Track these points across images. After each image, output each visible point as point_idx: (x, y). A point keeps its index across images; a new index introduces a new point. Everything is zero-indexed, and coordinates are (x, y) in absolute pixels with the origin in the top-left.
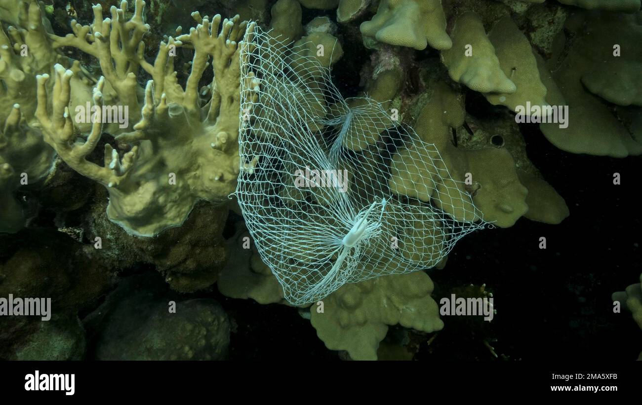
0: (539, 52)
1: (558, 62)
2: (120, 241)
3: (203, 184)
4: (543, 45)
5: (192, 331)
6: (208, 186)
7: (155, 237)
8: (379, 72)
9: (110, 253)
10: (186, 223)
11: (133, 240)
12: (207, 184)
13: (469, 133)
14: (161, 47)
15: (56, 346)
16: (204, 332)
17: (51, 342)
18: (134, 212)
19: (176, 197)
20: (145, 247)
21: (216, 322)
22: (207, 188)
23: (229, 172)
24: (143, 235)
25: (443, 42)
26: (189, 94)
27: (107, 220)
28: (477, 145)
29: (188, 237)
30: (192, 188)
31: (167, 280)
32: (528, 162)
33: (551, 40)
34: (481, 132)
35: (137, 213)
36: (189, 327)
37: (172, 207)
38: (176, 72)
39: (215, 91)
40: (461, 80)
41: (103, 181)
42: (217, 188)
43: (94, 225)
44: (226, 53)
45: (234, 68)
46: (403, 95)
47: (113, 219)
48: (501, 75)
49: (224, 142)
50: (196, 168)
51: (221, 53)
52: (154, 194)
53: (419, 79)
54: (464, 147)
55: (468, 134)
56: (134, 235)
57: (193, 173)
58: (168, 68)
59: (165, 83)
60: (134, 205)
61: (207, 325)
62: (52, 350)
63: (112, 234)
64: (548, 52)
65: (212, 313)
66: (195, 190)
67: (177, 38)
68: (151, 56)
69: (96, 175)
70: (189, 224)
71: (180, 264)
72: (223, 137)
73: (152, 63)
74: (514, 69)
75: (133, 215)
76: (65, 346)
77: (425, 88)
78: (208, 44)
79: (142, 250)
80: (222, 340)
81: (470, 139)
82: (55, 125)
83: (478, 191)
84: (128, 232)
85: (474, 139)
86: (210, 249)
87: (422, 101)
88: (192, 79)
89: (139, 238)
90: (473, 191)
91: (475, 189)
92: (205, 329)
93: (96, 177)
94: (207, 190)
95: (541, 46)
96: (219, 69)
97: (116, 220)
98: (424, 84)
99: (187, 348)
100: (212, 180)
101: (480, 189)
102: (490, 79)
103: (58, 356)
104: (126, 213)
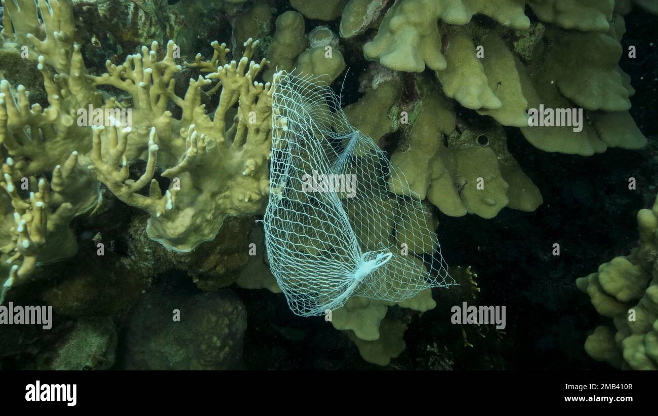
0: (521, 60)
1: (537, 66)
2: (157, 254)
3: (232, 203)
4: (525, 53)
5: (217, 322)
6: (237, 205)
7: (192, 251)
8: (378, 82)
9: (146, 264)
10: (217, 236)
11: (172, 255)
12: (236, 203)
13: (458, 132)
14: (190, 83)
15: (93, 342)
16: (227, 322)
17: (88, 339)
18: (177, 234)
19: (211, 217)
20: (183, 260)
21: (235, 312)
22: (236, 206)
23: (257, 194)
24: (182, 251)
25: (438, 64)
26: (218, 125)
27: (146, 236)
28: (465, 143)
29: (218, 248)
30: (222, 207)
31: (195, 281)
32: (509, 155)
33: (532, 49)
34: (469, 132)
35: (179, 235)
36: (214, 319)
37: (207, 225)
38: (204, 105)
39: (241, 121)
40: (454, 96)
41: (148, 209)
42: (246, 207)
43: (130, 239)
44: (254, 92)
45: (261, 106)
46: (400, 102)
47: (153, 238)
48: (489, 92)
49: (253, 169)
50: (226, 189)
51: (248, 91)
52: (193, 216)
53: (414, 87)
54: (453, 145)
55: (457, 134)
56: (173, 251)
57: (223, 194)
58: (196, 100)
59: (194, 114)
60: (176, 228)
61: (227, 315)
62: (90, 346)
63: (150, 248)
64: (529, 59)
65: (231, 304)
66: (225, 209)
67: (206, 77)
68: (181, 91)
69: (142, 205)
70: (220, 237)
71: (211, 270)
72: (251, 165)
73: (183, 98)
74: (500, 83)
75: (176, 237)
76: (102, 342)
77: (420, 96)
78: (235, 82)
79: (180, 262)
80: (241, 326)
81: (458, 137)
82: (110, 169)
83: (465, 186)
84: (167, 248)
85: (462, 138)
86: (236, 255)
87: (417, 109)
88: (220, 111)
89: (178, 253)
90: (461, 186)
91: (463, 184)
92: (227, 319)
93: (143, 206)
94: (236, 208)
95: (523, 54)
96: (246, 105)
97: (155, 238)
98: (419, 92)
99: (215, 339)
100: (241, 201)
101: (467, 185)
102: (480, 97)
103: (96, 350)
104: (170, 235)
